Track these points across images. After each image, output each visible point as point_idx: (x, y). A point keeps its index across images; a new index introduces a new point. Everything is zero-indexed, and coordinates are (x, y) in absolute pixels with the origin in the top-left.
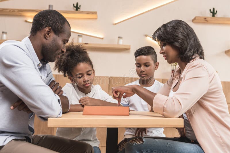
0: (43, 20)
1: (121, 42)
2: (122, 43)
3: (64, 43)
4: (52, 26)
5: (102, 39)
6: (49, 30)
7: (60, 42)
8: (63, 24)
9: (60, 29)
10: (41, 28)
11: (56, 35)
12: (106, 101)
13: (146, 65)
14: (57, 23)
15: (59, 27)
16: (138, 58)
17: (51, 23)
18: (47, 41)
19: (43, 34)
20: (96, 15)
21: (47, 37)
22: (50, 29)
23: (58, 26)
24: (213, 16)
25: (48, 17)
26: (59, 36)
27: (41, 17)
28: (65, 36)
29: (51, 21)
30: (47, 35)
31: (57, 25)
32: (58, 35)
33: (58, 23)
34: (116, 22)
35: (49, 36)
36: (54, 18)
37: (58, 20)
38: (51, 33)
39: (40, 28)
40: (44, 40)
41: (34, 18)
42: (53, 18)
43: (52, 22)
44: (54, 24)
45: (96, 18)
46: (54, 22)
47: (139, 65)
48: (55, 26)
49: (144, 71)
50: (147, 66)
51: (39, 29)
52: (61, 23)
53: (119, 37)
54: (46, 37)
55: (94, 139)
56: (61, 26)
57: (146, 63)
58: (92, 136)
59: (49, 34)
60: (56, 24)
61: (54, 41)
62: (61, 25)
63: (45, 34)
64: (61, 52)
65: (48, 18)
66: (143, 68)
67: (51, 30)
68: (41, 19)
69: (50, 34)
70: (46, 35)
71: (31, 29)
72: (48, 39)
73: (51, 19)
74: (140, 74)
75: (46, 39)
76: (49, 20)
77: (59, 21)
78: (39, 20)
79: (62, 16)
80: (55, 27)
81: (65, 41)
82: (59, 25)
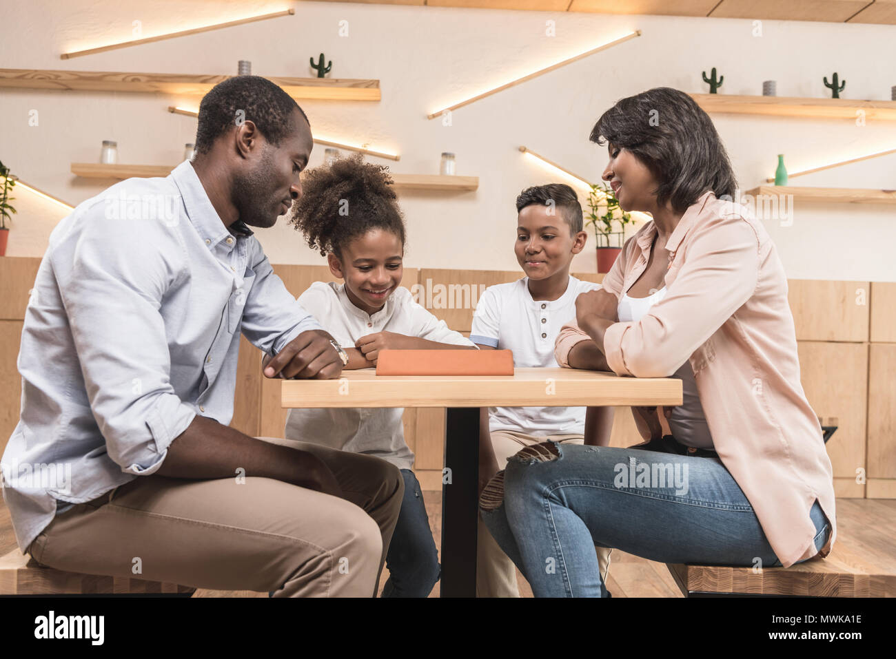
0: (227, 103)
1: (451, 168)
2: (454, 171)
3: (297, 169)
4: (257, 118)
5: (396, 159)
6: (249, 131)
7: (286, 166)
8: (288, 111)
9: (279, 126)
10: (226, 127)
11: (271, 143)
12: (426, 338)
13: (546, 234)
14: (271, 110)
15: (277, 120)
16: (525, 211)
17: (253, 110)
18: (247, 162)
19: (232, 143)
20: (377, 90)
21: (246, 152)
22: (251, 128)
23: (275, 118)
24: (713, 91)
25: (244, 93)
26: (279, 147)
27: (222, 98)
28: (296, 146)
29: (252, 104)
30: (245, 145)
31: (271, 113)
32: (277, 142)
33: (274, 107)
34: (434, 111)
35: (251, 148)
36: (260, 96)
37: (271, 100)
38: (254, 138)
39: (222, 126)
40: (239, 160)
41: (202, 102)
42: (257, 95)
43: (255, 107)
44: (262, 111)
45: (378, 98)
46: (260, 107)
47: (524, 234)
48: (264, 117)
49: (538, 250)
50: (546, 238)
51: (221, 131)
52: (282, 110)
53: (444, 155)
54: (243, 152)
55: (400, 447)
56: (281, 115)
57: (546, 228)
58: (391, 438)
59: (250, 142)
60: (267, 112)
61: (267, 161)
62: (283, 113)
63: (240, 143)
64: (290, 196)
65: (242, 96)
66: (534, 243)
67: (256, 131)
68: (223, 102)
69: (252, 143)
70: (242, 146)
71: (198, 136)
72: (249, 158)
73: (250, 100)
74: (525, 258)
75: (243, 157)
76: (246, 102)
77: (275, 103)
78: (218, 106)
79: (281, 90)
80: (267, 121)
81: (300, 161)
82: (275, 115)
